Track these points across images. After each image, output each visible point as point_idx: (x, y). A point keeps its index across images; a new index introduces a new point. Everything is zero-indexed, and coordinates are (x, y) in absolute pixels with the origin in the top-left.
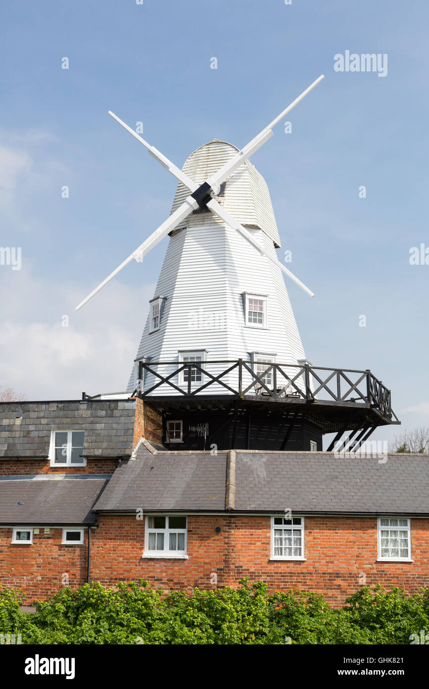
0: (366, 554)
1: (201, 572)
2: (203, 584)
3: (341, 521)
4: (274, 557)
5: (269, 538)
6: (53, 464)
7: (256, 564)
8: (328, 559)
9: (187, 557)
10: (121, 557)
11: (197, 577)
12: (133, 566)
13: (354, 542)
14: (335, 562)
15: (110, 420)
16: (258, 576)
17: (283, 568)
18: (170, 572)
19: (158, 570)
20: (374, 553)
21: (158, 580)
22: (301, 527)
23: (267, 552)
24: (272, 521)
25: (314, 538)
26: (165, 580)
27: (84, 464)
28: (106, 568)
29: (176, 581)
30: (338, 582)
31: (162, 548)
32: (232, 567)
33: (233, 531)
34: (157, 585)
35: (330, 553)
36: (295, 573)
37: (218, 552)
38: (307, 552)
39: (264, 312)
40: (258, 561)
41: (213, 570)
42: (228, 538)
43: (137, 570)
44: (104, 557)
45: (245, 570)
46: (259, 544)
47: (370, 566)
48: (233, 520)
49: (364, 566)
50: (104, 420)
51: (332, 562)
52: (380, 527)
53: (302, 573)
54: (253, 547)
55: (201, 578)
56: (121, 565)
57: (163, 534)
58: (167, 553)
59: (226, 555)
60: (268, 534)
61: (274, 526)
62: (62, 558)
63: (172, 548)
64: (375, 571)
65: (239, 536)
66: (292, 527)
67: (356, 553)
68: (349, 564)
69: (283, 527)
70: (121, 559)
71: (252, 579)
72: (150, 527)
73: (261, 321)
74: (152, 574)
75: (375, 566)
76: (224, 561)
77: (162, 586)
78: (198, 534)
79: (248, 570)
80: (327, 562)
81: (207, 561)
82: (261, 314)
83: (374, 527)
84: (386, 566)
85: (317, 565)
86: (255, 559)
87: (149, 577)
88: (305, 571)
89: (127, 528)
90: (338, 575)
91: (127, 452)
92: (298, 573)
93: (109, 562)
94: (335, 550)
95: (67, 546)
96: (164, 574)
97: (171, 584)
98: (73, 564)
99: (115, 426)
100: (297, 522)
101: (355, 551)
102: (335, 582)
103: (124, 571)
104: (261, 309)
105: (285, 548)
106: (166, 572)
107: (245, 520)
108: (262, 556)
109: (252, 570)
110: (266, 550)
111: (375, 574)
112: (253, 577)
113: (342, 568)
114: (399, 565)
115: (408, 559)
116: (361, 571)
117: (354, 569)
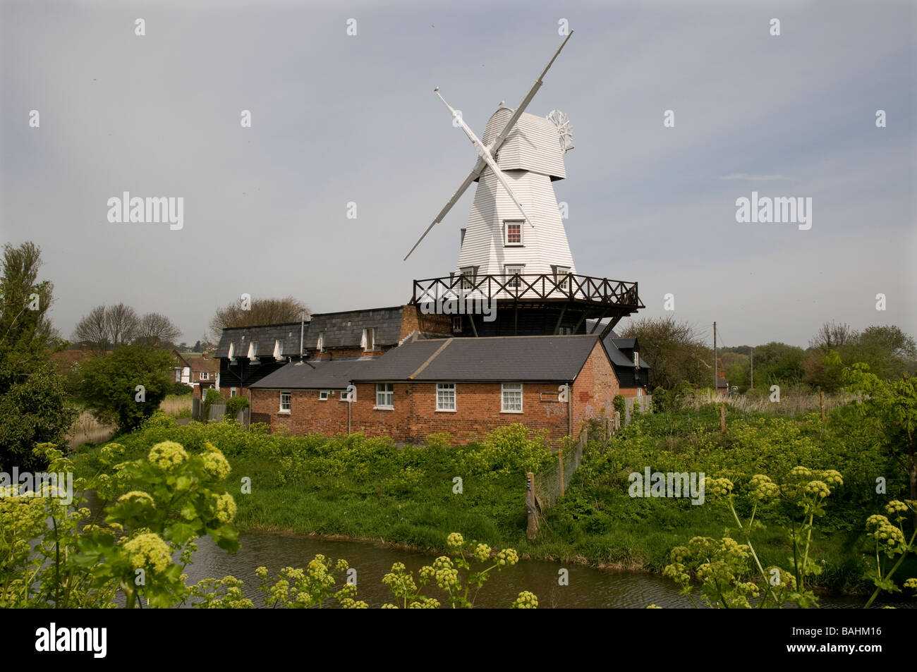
0: (494, 408)
1: (400, 419)
3: (478, 386)
4: (438, 409)
5: (435, 397)
6: (366, 350)
7: (427, 414)
8: (470, 411)
9: (393, 409)
12: (370, 415)
13: (486, 401)
15: (390, 321)
16: (429, 422)
17: (443, 417)
18: (386, 418)
19: (381, 417)
20: (499, 409)
21: (380, 424)
22: (454, 390)
23: (434, 406)
24: (437, 386)
25: (461, 398)
26: (384, 424)
28: (358, 415)
29: (389, 424)
30: (476, 426)
31: (383, 403)
32: (415, 415)
33: (415, 393)
34: (381, 426)
35: (471, 407)
36: (450, 421)
37: (407, 406)
38: (457, 407)
39: (521, 233)
40: (429, 413)
41: (405, 417)
42: (412, 397)
43: (372, 417)
44: (357, 409)
45: (421, 417)
46: (429, 401)
47: (496, 416)
48: (414, 385)
49: (493, 416)
51: (473, 414)
52: (503, 390)
53: (454, 420)
54: (426, 404)
55: (400, 422)
56: (365, 414)
57: (383, 395)
58: (387, 407)
59: (411, 408)
60: (435, 395)
61: (438, 390)
63: (389, 404)
64: (499, 420)
65: (418, 397)
66: (449, 390)
67: (488, 408)
68: (483, 414)
69: (444, 390)
70: (365, 410)
72: (379, 391)
73: (519, 241)
74: (378, 420)
75: (499, 416)
76: (410, 412)
78: (399, 395)
79: (423, 418)
80: (469, 413)
81: (403, 412)
82: (519, 236)
83: (499, 391)
84: (506, 416)
85: (463, 415)
86: (427, 411)
88: (456, 419)
89: (367, 391)
90: (476, 422)
91: (397, 341)
92: (452, 420)
93: (360, 412)
94: (475, 405)
95: (341, 401)
97: (387, 426)
98: (345, 413)
99: (392, 325)
100: (452, 387)
101: (487, 406)
102: (474, 427)
103: (366, 417)
104: (519, 232)
105: (444, 404)
106: (384, 419)
107: (421, 386)
108: (432, 409)
109: (425, 418)
112: (426, 422)
113: (479, 417)
114: (516, 416)
115: (521, 412)
116: (491, 419)
117: (486, 418)
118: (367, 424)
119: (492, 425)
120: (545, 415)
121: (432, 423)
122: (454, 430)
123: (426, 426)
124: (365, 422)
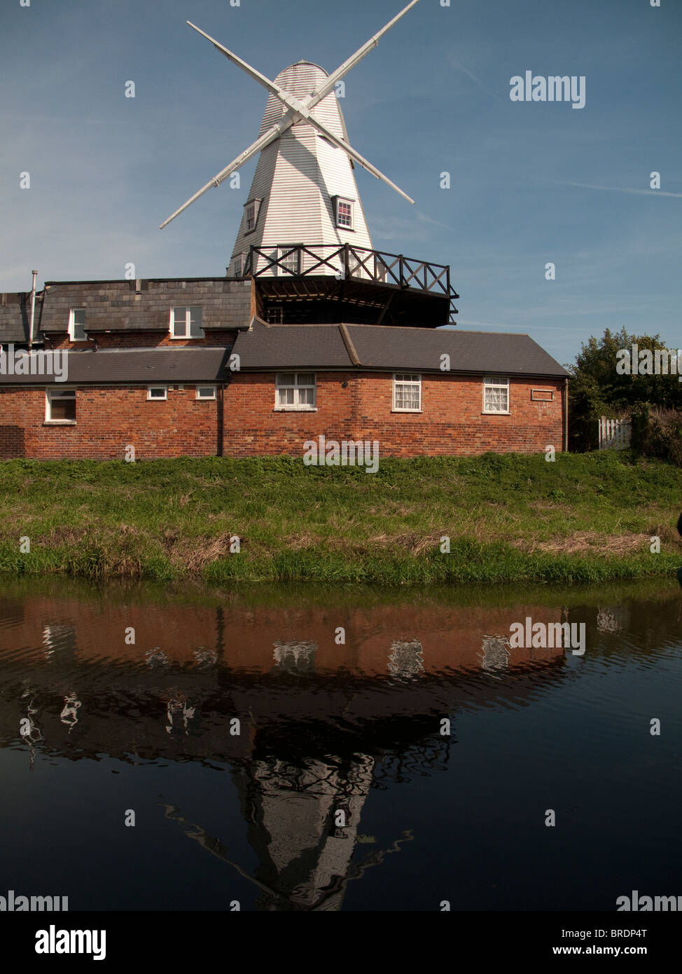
0: (473, 408)
1: (329, 423)
2: (332, 433)
3: (453, 379)
4: (395, 409)
5: (392, 391)
6: (173, 337)
7: (379, 415)
8: (441, 412)
9: (316, 409)
10: (253, 410)
11: (326, 428)
12: (265, 418)
13: (463, 397)
14: (448, 414)
15: (227, 296)
16: (381, 426)
17: (403, 419)
18: (300, 423)
19: (289, 421)
20: (480, 406)
21: (289, 430)
22: (419, 383)
23: (389, 405)
24: (394, 377)
25: (430, 393)
26: (296, 430)
27: (203, 336)
28: (240, 421)
29: (306, 430)
30: (450, 431)
31: (292, 402)
32: (359, 417)
33: (359, 386)
34: (288, 435)
35: (443, 406)
36: (412, 424)
37: (346, 404)
38: (424, 406)
39: (352, 215)
40: (381, 413)
41: (341, 420)
42: (355, 391)
43: (268, 423)
44: (237, 411)
45: (370, 420)
46: (382, 397)
47: (476, 418)
48: (359, 376)
49: (472, 418)
50: (221, 296)
51: (445, 415)
52: (486, 385)
53: (419, 423)
54: (377, 400)
55: (330, 428)
56: (254, 418)
57: (292, 390)
58: (297, 406)
59: (353, 407)
60: (390, 389)
61: (396, 382)
62: (196, 412)
63: (302, 401)
64: (480, 422)
66: (412, 383)
67: (465, 407)
68: (459, 416)
69: (404, 382)
70: (253, 412)
71: (376, 428)
72: (279, 383)
73: (348, 224)
74: (283, 425)
75: (480, 418)
76: (351, 412)
77: (293, 435)
78: (327, 388)
79: (373, 420)
80: (440, 414)
81: (335, 412)
82: (349, 218)
83: (481, 384)
84: (490, 417)
85: (432, 416)
86: (379, 410)
87: (281, 428)
88: (422, 422)
89: (258, 384)
90: (449, 425)
91: (245, 324)
92: (416, 424)
93: (243, 415)
94: (448, 404)
95: (200, 401)
96: (295, 425)
97: (302, 434)
98: (208, 418)
99: (232, 301)
100: (416, 378)
101: (464, 405)
102: (447, 432)
103: (257, 423)
104: (349, 212)
105: (405, 402)
106: (297, 423)
107: (371, 375)
108: (386, 408)
109: (376, 420)
110: (389, 403)
111: (480, 425)
112: (377, 426)
113: (453, 419)
114: (500, 418)
115: (506, 412)
116: (468, 422)
117: (463, 420)
118: (258, 433)
119: (471, 430)
120: (535, 417)
121: (385, 428)
122: (418, 436)
123: (376, 431)
124: (256, 430)
